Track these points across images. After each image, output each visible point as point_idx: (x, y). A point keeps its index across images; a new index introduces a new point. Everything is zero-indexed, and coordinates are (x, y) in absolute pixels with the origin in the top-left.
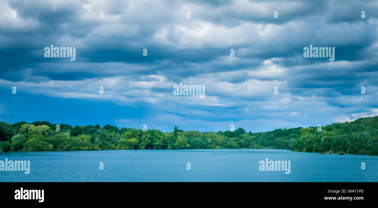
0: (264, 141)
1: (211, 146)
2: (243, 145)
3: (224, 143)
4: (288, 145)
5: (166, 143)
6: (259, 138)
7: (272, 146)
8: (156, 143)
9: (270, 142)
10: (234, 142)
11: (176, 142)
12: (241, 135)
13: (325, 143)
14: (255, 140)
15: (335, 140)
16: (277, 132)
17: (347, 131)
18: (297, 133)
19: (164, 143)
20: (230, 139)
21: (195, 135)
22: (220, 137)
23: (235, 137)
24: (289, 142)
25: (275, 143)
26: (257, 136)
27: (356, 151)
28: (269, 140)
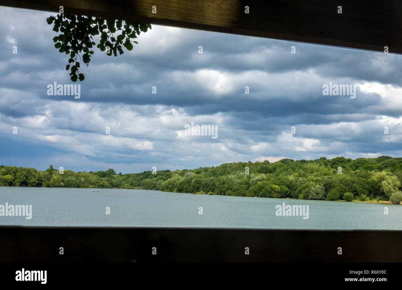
0: (134, 182)
1: (83, 185)
2: (114, 185)
3: (96, 182)
4: (157, 186)
5: (41, 181)
6: (129, 179)
7: (142, 187)
8: (31, 181)
9: (140, 182)
10: (106, 182)
11: (51, 180)
12: (113, 175)
13: (195, 184)
14: (125, 180)
15: (204, 182)
16: (146, 174)
17: (214, 175)
18: (165, 175)
19: (39, 181)
20: (103, 179)
21: (68, 174)
22: (93, 177)
23: (107, 177)
24: (158, 183)
25: (144, 183)
26: (127, 177)
27: (223, 192)
28: (138, 181)
